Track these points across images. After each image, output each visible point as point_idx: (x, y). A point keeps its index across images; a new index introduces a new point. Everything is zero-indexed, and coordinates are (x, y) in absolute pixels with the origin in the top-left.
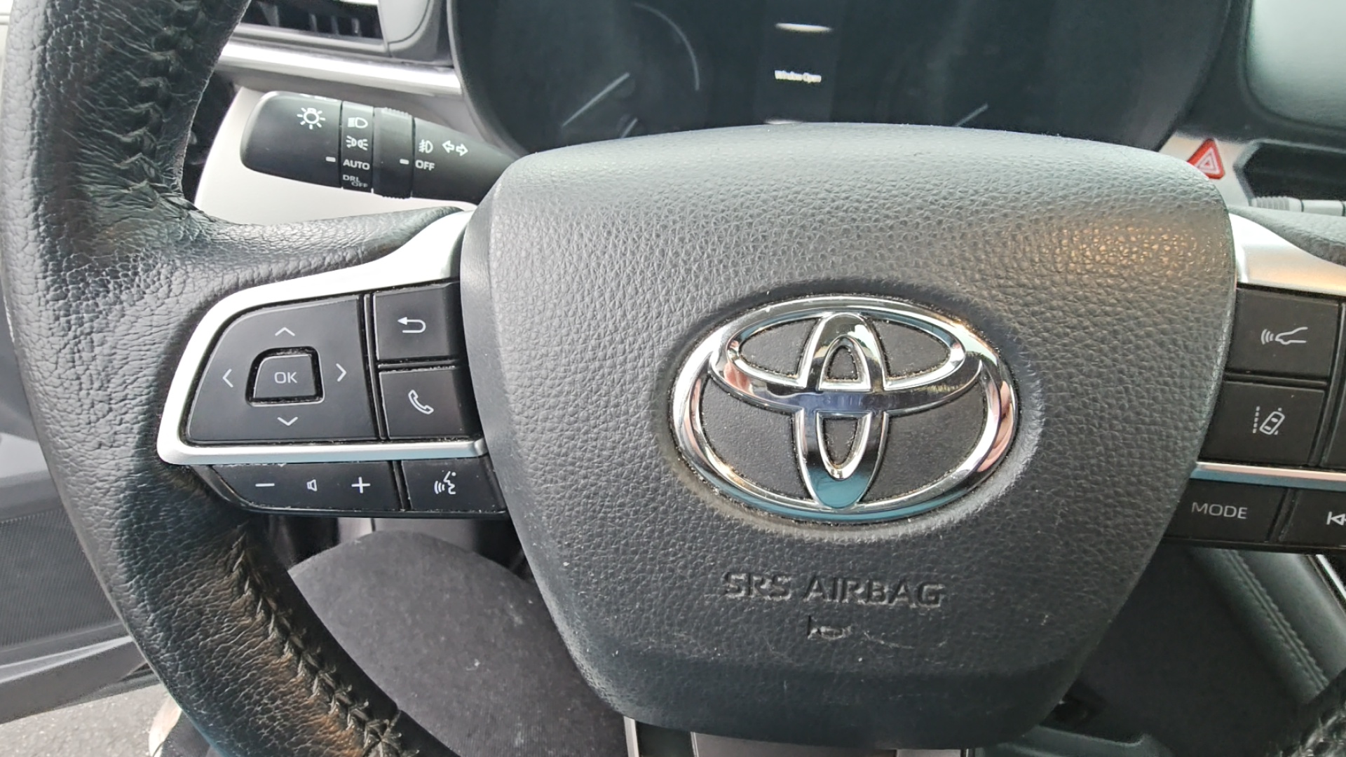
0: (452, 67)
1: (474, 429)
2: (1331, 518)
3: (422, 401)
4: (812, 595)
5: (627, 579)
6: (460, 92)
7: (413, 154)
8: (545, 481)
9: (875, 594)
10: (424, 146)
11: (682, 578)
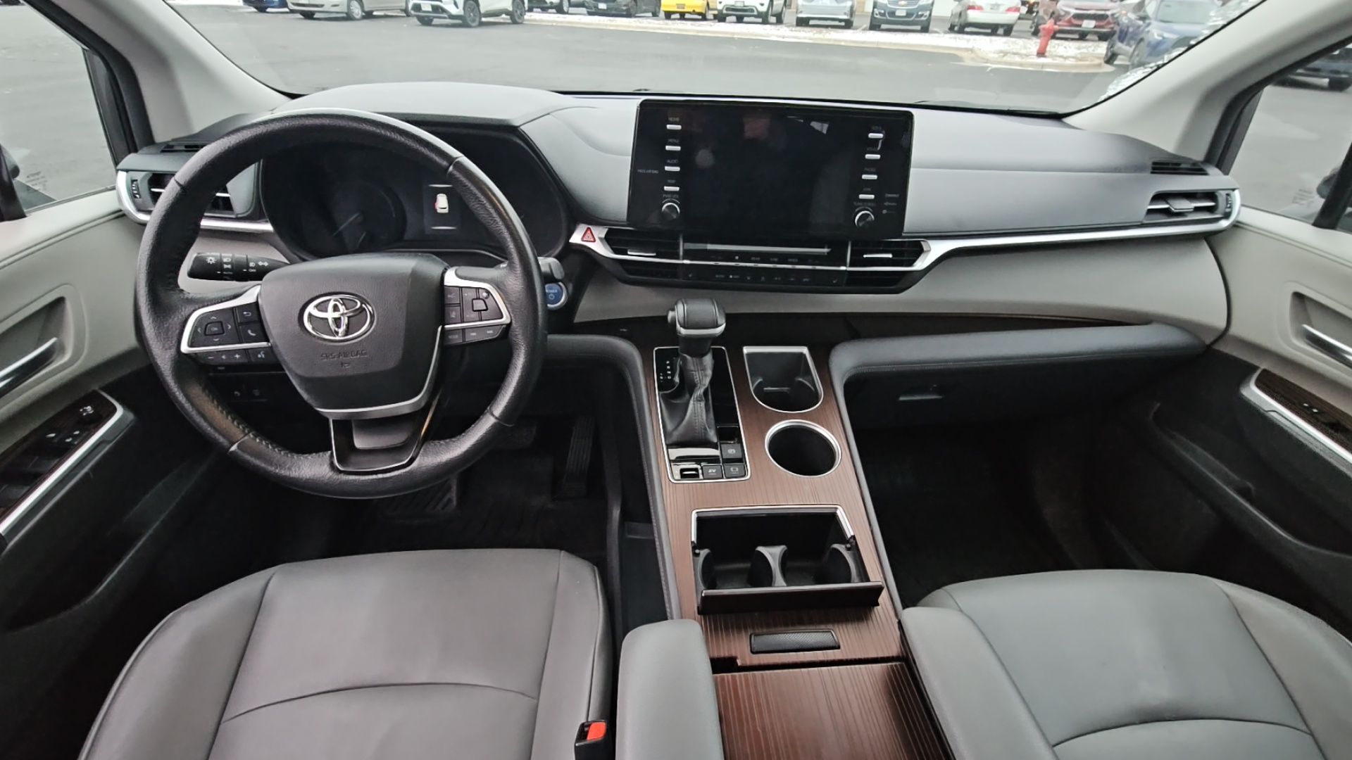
0: (268, 221)
1: (266, 339)
2: (471, 335)
3: (252, 332)
4: (341, 358)
7: (248, 267)
9: (353, 355)
10: (252, 264)
11: (311, 358)
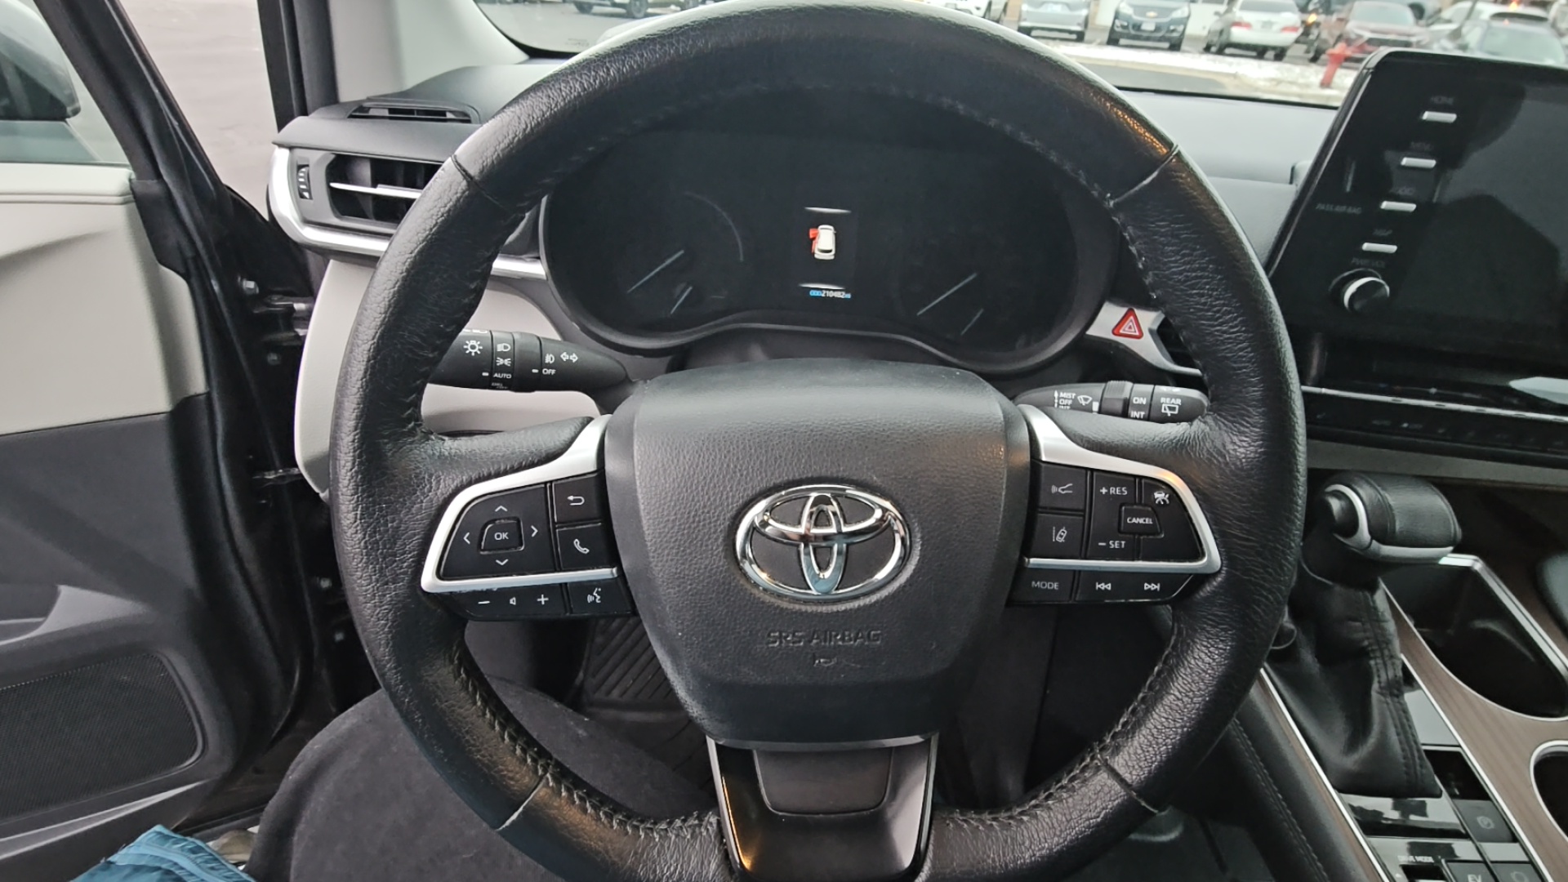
0: (539, 258)
1: (614, 560)
2: (1098, 586)
3: (582, 545)
4: (815, 641)
5: (714, 640)
6: (545, 278)
7: (542, 365)
8: (668, 588)
9: (847, 638)
10: (549, 359)
11: (744, 637)
